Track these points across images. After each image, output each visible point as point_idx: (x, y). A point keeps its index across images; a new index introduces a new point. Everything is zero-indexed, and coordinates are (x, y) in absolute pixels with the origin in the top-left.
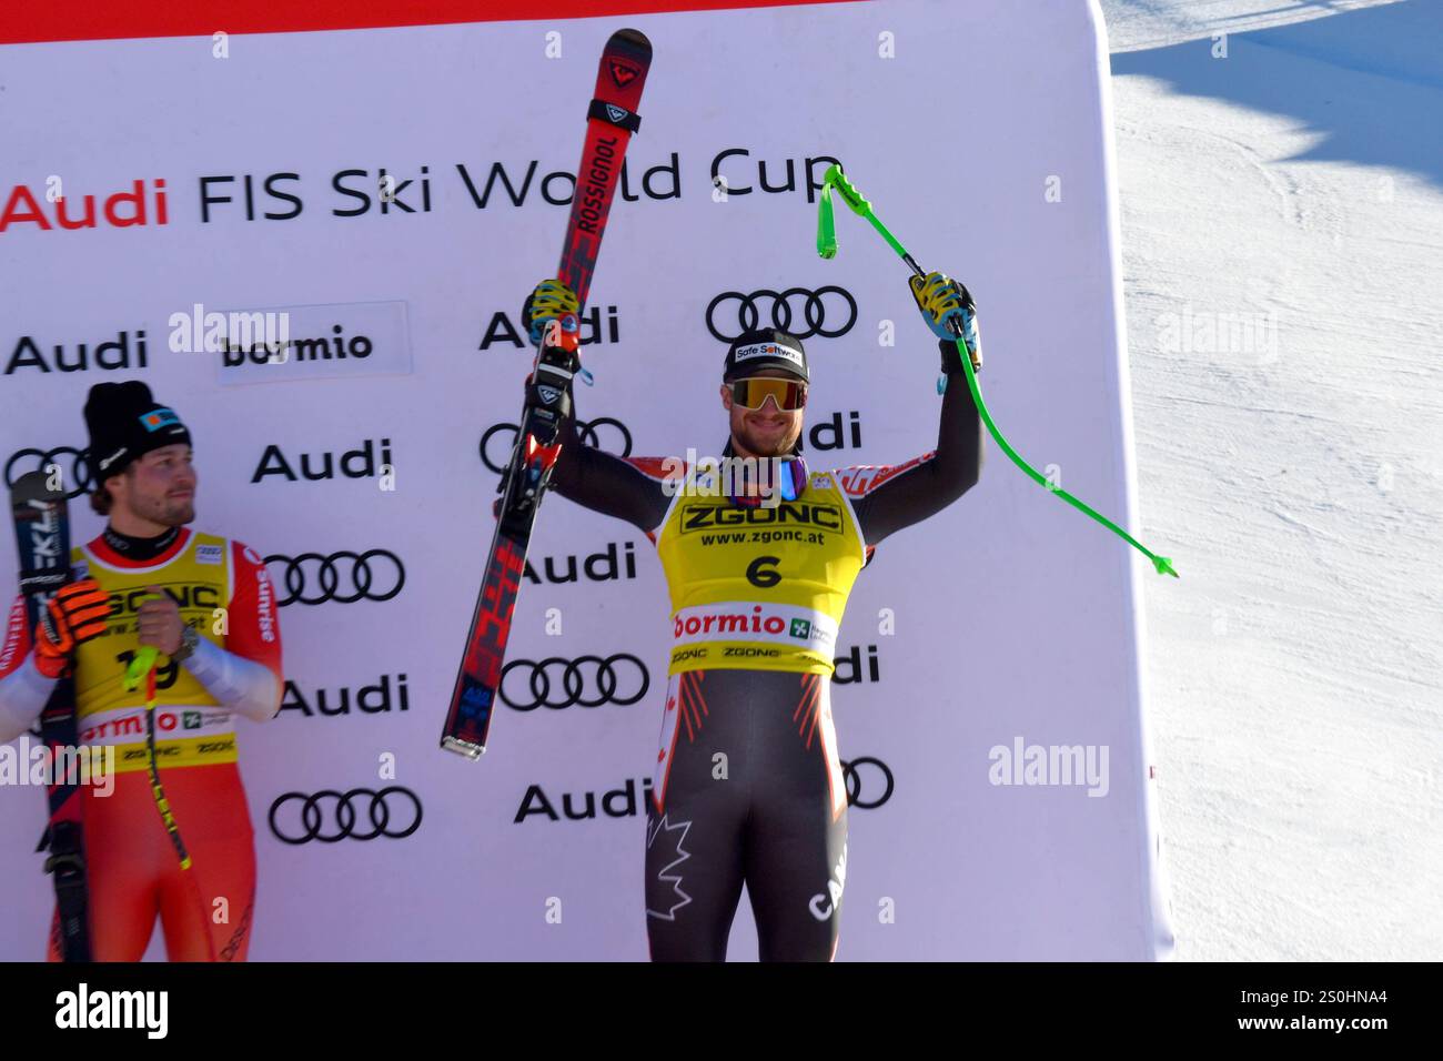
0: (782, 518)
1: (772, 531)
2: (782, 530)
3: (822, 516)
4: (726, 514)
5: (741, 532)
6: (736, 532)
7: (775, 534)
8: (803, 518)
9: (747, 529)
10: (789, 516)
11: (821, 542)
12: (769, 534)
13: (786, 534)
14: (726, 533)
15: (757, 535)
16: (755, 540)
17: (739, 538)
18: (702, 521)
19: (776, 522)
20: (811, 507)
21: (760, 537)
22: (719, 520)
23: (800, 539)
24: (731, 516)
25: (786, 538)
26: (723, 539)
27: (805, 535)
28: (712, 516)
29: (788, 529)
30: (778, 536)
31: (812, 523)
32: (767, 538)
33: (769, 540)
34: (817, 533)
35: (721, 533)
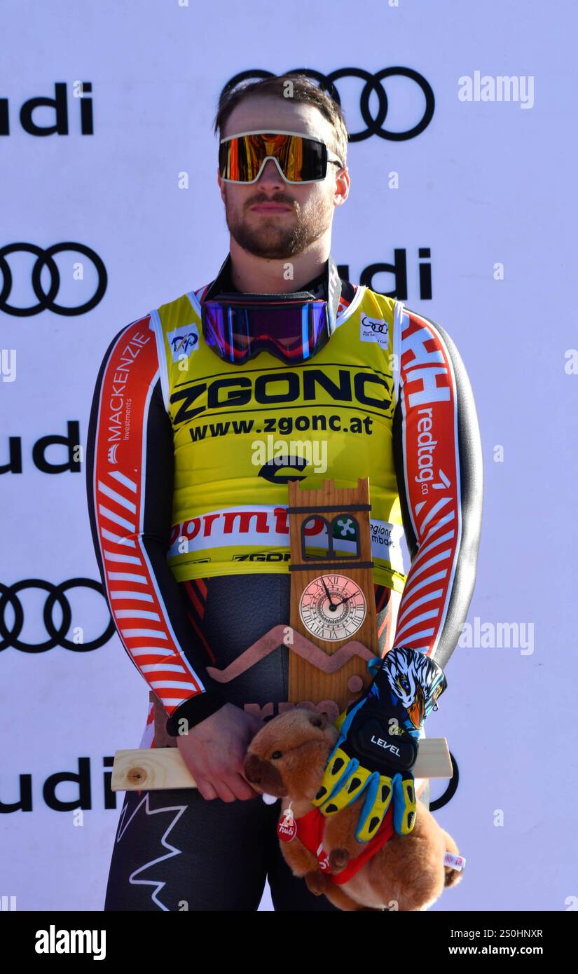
0: (310, 395)
1: (294, 414)
2: (309, 413)
3: (371, 390)
4: (223, 394)
5: (247, 417)
6: (238, 418)
7: (300, 419)
8: (341, 393)
9: (254, 412)
10: (319, 389)
11: (369, 432)
12: (290, 420)
13: (315, 419)
14: (223, 420)
15: (271, 422)
16: (268, 429)
17: (244, 428)
18: (183, 401)
19: (300, 400)
20: (353, 373)
21: (276, 425)
22: (213, 402)
23: (338, 429)
24: (231, 394)
25: (315, 428)
26: (220, 430)
27: (345, 423)
28: (202, 400)
29: (318, 412)
30: (303, 424)
31: (355, 402)
32: (286, 427)
33: (289, 431)
34: (362, 417)
35: (215, 421)
